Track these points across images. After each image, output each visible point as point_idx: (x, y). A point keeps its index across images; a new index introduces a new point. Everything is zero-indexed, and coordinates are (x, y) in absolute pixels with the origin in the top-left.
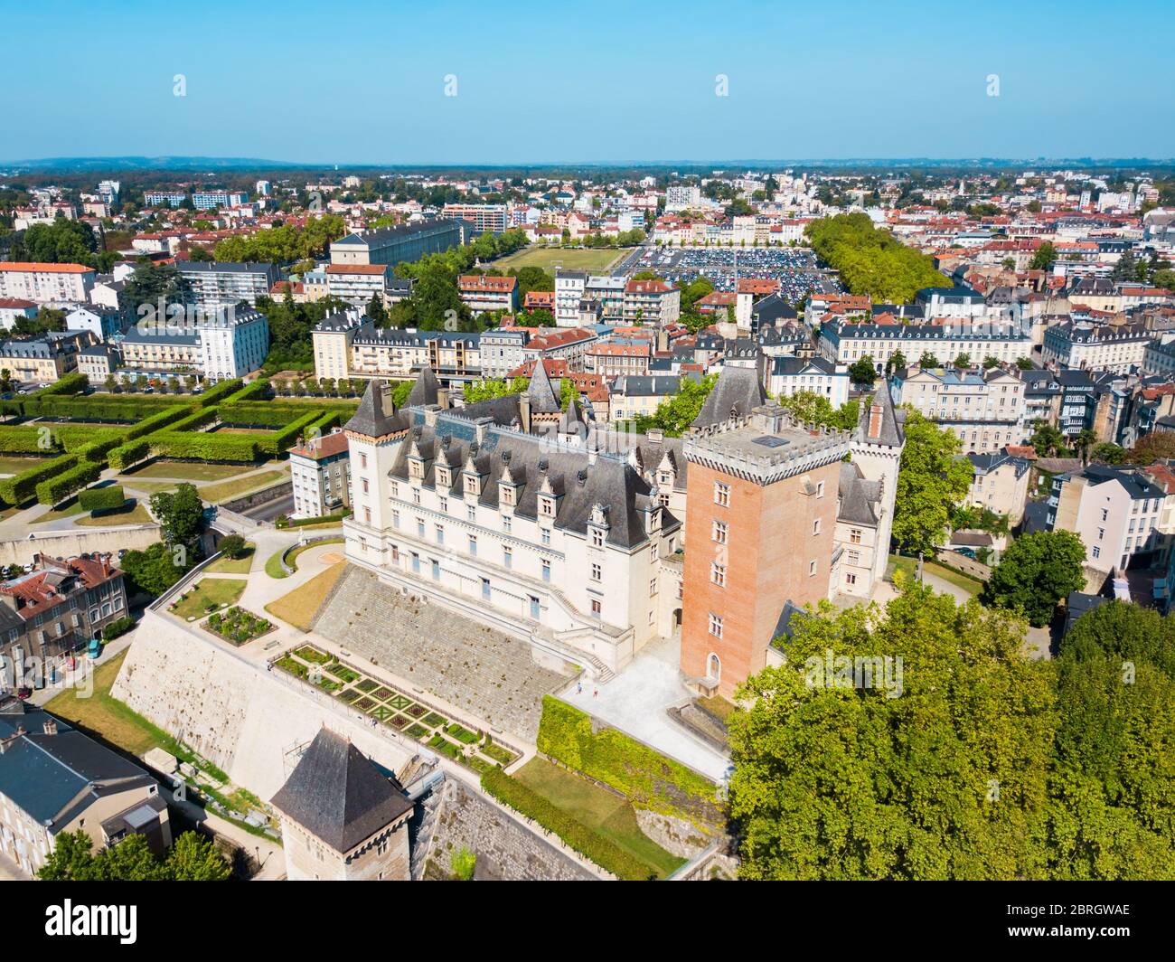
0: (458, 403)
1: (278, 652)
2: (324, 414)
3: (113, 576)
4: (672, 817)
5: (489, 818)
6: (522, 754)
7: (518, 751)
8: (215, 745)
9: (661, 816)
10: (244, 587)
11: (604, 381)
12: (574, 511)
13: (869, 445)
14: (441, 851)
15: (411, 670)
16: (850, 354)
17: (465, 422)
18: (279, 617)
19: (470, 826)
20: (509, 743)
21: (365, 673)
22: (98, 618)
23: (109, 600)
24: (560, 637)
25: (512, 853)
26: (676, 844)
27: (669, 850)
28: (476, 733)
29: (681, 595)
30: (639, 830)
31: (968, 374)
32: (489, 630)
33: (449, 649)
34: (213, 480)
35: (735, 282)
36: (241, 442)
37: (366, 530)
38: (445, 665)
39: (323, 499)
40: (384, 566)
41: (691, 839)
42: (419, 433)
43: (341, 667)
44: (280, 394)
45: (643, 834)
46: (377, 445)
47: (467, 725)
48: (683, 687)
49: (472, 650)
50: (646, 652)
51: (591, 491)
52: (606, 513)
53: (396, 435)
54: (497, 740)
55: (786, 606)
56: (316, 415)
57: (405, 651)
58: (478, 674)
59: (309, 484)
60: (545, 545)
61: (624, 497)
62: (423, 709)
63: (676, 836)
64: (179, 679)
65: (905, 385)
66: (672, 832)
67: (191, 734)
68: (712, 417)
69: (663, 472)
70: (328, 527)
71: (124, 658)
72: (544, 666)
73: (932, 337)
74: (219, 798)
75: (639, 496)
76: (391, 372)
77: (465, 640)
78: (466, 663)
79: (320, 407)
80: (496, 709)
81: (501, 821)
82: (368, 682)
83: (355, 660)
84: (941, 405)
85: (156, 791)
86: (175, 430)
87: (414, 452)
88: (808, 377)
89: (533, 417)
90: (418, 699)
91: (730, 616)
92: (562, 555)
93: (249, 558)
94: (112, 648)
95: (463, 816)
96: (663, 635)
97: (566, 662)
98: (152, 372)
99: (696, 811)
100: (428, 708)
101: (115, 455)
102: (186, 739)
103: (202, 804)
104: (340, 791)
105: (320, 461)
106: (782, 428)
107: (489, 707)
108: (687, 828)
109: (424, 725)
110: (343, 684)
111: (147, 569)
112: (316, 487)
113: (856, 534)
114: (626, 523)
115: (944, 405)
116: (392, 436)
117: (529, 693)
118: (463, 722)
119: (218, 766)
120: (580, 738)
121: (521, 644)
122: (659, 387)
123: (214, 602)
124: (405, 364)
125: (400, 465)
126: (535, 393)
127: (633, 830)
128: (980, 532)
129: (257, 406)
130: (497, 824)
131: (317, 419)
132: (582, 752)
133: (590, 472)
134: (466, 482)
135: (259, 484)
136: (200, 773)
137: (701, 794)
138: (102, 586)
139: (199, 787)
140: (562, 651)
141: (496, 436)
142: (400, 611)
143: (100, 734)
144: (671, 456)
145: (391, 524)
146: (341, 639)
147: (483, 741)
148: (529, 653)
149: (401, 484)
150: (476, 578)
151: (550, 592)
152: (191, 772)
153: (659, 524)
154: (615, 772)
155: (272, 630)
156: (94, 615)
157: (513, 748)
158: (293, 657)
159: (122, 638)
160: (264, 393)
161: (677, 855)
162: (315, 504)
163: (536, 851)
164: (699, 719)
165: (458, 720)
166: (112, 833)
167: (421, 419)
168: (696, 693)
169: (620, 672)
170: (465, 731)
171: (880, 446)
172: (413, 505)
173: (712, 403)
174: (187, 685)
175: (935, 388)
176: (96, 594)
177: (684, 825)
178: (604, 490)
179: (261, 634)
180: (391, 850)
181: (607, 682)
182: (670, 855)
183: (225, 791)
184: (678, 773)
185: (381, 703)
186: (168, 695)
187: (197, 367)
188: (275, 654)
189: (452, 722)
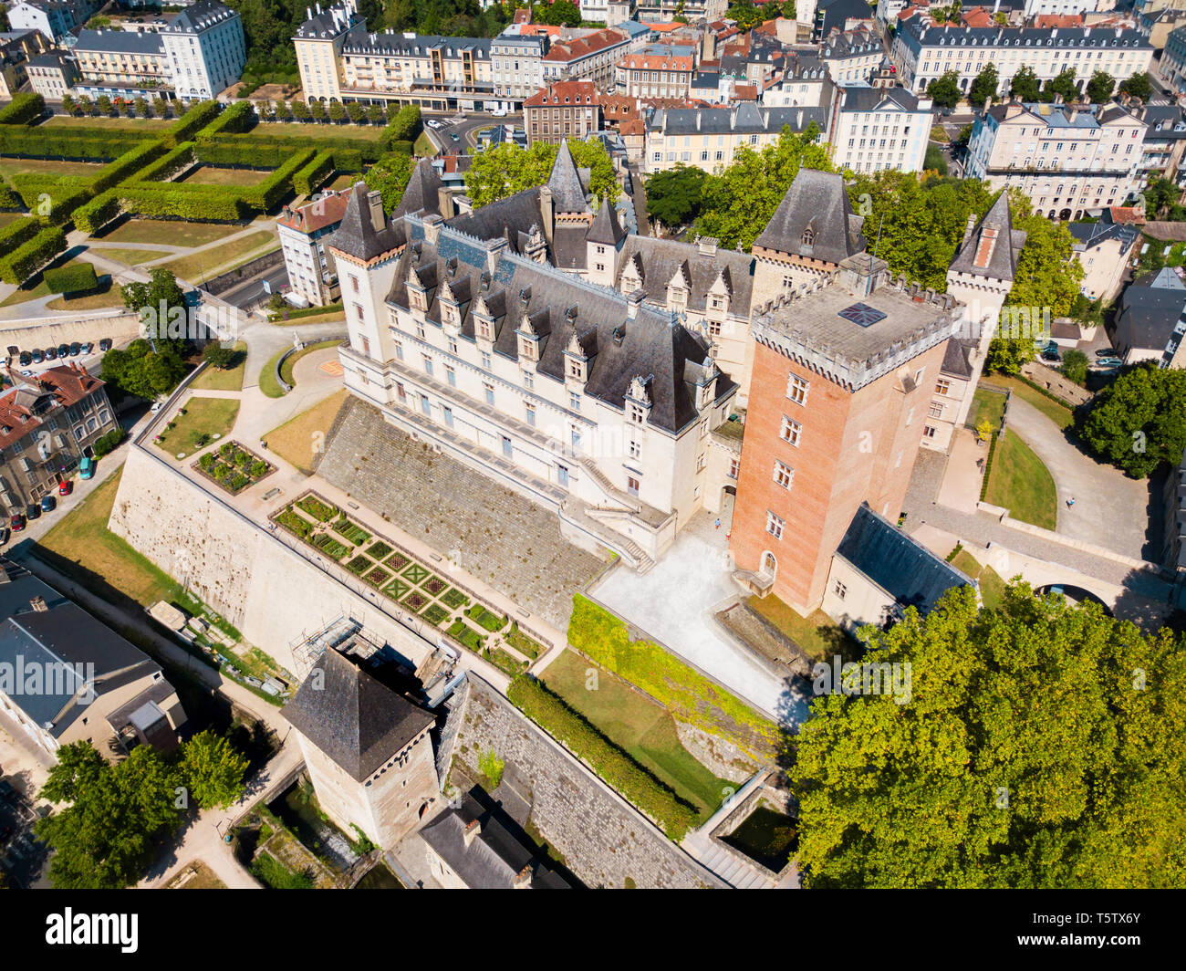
0: (465, 208)
1: (278, 503)
2: (315, 154)
3: (94, 388)
4: (716, 737)
5: (518, 729)
6: (552, 646)
7: (547, 642)
8: (223, 600)
9: (704, 733)
10: (237, 410)
11: (639, 106)
12: (609, 376)
13: (974, 276)
14: (467, 749)
15: (427, 531)
16: (931, 67)
17: (473, 242)
18: (278, 454)
19: (497, 731)
20: (538, 632)
21: (377, 534)
22: (85, 435)
23: (94, 413)
24: (592, 513)
25: (543, 769)
26: (719, 765)
27: (711, 769)
28: (501, 616)
29: (733, 472)
30: (679, 744)
31: (1079, 111)
32: (512, 494)
33: (467, 511)
34: (196, 246)
36: (222, 198)
37: (365, 363)
38: (464, 530)
39: (320, 277)
40: (389, 404)
41: (736, 762)
42: (419, 251)
43: (349, 525)
44: (264, 119)
45: (683, 749)
46: (368, 269)
47: (491, 605)
48: (733, 581)
49: (493, 515)
50: (689, 531)
51: (630, 353)
52: (648, 388)
53: (391, 253)
54: (524, 626)
55: (861, 510)
56: (305, 156)
57: (419, 509)
58: (502, 545)
59: (302, 259)
60: (574, 410)
61: (671, 366)
62: (442, 583)
63: (720, 756)
64: (176, 525)
65: (1001, 127)
66: (715, 751)
67: (197, 584)
68: (781, 234)
69: (715, 296)
70: (327, 321)
71: (119, 479)
72: (574, 543)
73: (1034, 43)
74: (233, 660)
75: (689, 364)
76: (389, 89)
77: (485, 503)
78: (488, 530)
79: (310, 142)
80: (521, 588)
81: (530, 735)
82: (380, 545)
83: (365, 516)
84: (1040, 152)
85: (162, 677)
86: (145, 179)
87: (413, 279)
88: (883, 115)
89: (557, 217)
90: (436, 570)
91: (793, 521)
92: (593, 424)
93: (241, 365)
94: (106, 465)
95: (489, 720)
96: (709, 509)
97: (600, 546)
98: (115, 87)
99: (743, 738)
100: (448, 582)
101: (81, 214)
102: (192, 586)
103: (217, 667)
104: (352, 718)
105: (312, 235)
106: (877, 287)
107: (514, 583)
108: (732, 750)
109: (443, 605)
110: (353, 548)
111: (131, 372)
112: (311, 263)
113: (943, 385)
114: (672, 401)
115: (1044, 153)
116: (385, 255)
117: (558, 573)
118: (486, 602)
119: (230, 620)
120: (615, 643)
121: (549, 514)
122: (706, 124)
123: (204, 432)
124: (405, 79)
125: (398, 289)
126: (559, 186)
127: (673, 744)
128: (1068, 321)
129: (236, 141)
130: (526, 737)
131: (308, 161)
132: (618, 657)
133: (629, 329)
134: (477, 325)
135: (247, 250)
136: (211, 627)
137: (750, 725)
138: (83, 401)
139: (211, 646)
140: (595, 534)
141: (512, 265)
142: (411, 461)
143: (102, 578)
144: (727, 276)
145: (394, 356)
146: (347, 486)
147: (508, 628)
148: (557, 525)
149: (401, 314)
150: (496, 435)
151: (580, 464)
152: (201, 629)
153: (712, 395)
154: (655, 682)
155: (272, 472)
156: (79, 432)
157: (541, 638)
158: (297, 510)
159: (115, 452)
160: (245, 121)
161: (720, 776)
162: (312, 283)
163: (569, 774)
164: (750, 625)
165: (480, 599)
166: (120, 727)
167: (419, 233)
168: (746, 590)
169: (660, 559)
170: (488, 613)
171: (987, 278)
172: (417, 340)
173: (782, 217)
174: (186, 533)
175: (1036, 132)
176: (77, 411)
177: (730, 748)
178: (646, 355)
179: (259, 478)
180: (414, 759)
181: (645, 572)
182: (713, 776)
183: (239, 651)
184: (726, 700)
185: (396, 575)
186: (168, 539)
187: (165, 80)
188: (275, 508)
189: (474, 601)
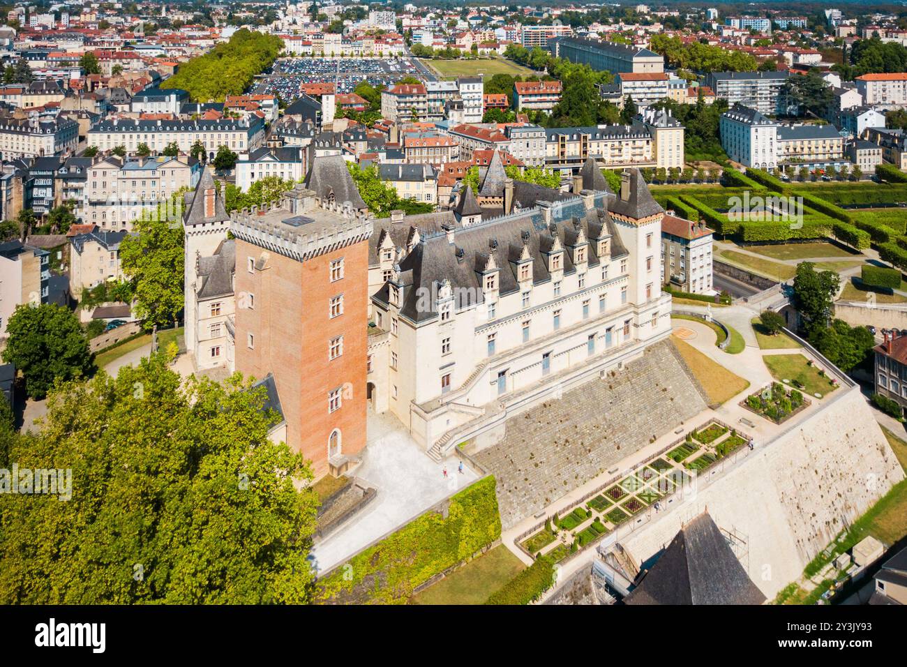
16: (238, 144)
35: (337, 85)
73: (172, 129)
189: (583, 505)
